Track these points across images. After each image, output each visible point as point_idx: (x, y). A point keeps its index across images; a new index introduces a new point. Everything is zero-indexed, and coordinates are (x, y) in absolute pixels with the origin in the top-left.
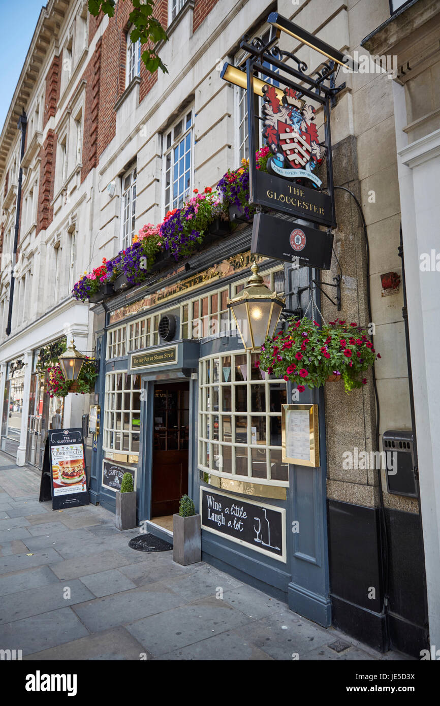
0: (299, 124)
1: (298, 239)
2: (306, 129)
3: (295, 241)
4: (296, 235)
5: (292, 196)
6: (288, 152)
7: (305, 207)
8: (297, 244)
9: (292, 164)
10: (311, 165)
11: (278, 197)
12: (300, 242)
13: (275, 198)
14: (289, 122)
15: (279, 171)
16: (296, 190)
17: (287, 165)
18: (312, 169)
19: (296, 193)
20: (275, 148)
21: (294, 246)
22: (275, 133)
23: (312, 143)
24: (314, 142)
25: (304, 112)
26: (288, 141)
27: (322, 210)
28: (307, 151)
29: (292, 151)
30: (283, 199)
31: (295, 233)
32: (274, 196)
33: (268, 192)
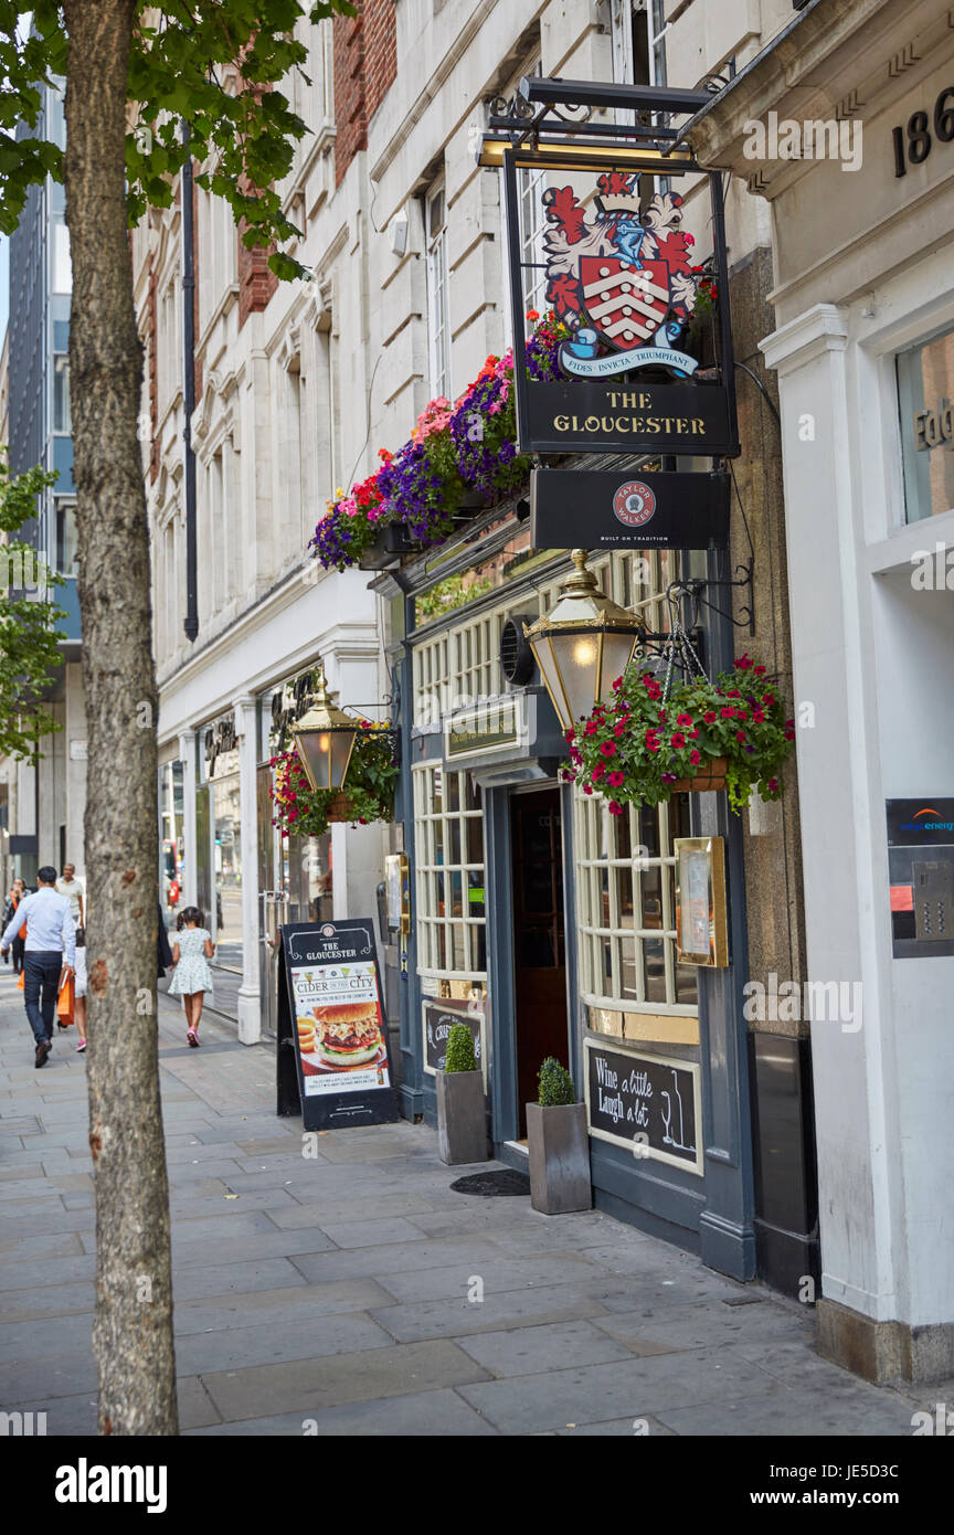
0: (636, 247)
1: (634, 503)
2: (656, 252)
3: (628, 507)
4: (628, 495)
5: (619, 412)
6: (607, 321)
7: (654, 428)
8: (634, 512)
9: (619, 343)
10: (667, 330)
11: (581, 424)
12: (640, 507)
13: (575, 429)
14: (610, 251)
15: (583, 368)
16: (629, 397)
17: (606, 348)
18: (672, 338)
19: (629, 403)
20: (573, 321)
21: (626, 518)
22: (573, 285)
23: (673, 278)
24: (679, 275)
25: (650, 214)
26: (605, 296)
27: (698, 423)
29: (617, 315)
30: (594, 425)
31: (626, 492)
32: (571, 426)
33: (556, 420)
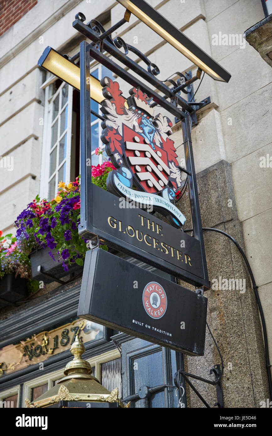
0: (152, 135)
1: (155, 299)
2: (161, 144)
3: (152, 302)
4: (152, 292)
5: (143, 230)
6: (138, 168)
7: (164, 252)
8: (154, 306)
9: (143, 185)
10: (169, 192)
11: (124, 227)
12: (158, 303)
13: (120, 230)
14: (138, 130)
15: (126, 191)
16: (151, 224)
17: (137, 184)
18: (171, 198)
19: (151, 227)
20: (119, 160)
21: (149, 309)
22: (120, 139)
23: (170, 164)
24: (173, 163)
25: (157, 122)
26: (138, 153)
27: (188, 259)
28: (164, 172)
29: (144, 167)
30: (131, 232)
31: (151, 289)
32: (118, 226)
33: (109, 218)
